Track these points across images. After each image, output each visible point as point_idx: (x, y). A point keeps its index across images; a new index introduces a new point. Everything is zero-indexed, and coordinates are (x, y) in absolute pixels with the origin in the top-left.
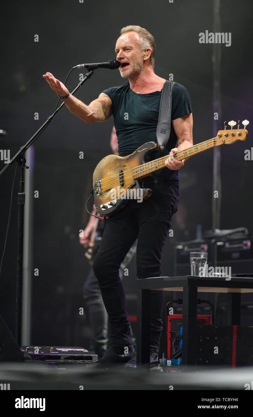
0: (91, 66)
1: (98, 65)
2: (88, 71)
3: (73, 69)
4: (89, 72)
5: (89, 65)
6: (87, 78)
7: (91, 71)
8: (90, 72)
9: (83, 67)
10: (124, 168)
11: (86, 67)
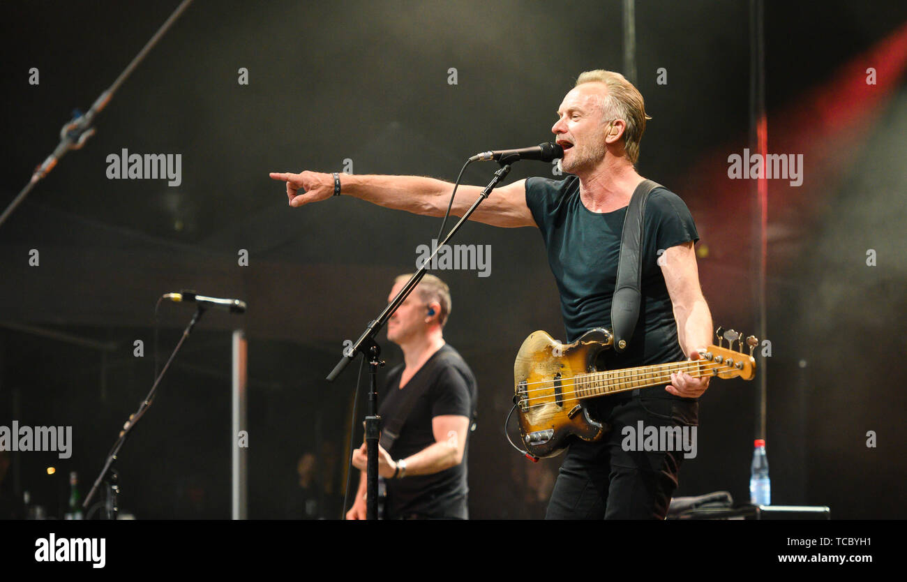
0: (505, 155)
1: (520, 153)
2: (498, 165)
3: (470, 162)
4: (502, 167)
5: (501, 154)
6: (498, 180)
7: (506, 166)
8: (505, 168)
9: (489, 158)
10: (562, 369)
11: (497, 157)
